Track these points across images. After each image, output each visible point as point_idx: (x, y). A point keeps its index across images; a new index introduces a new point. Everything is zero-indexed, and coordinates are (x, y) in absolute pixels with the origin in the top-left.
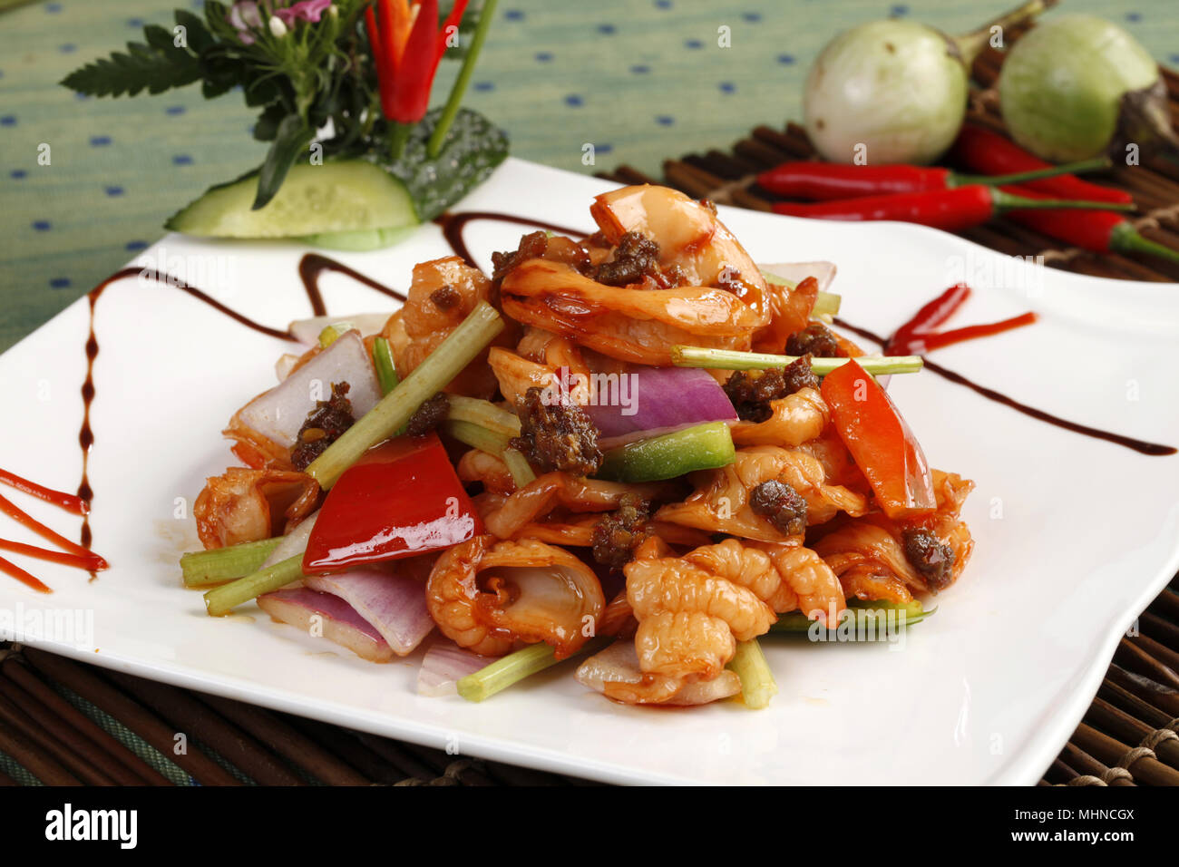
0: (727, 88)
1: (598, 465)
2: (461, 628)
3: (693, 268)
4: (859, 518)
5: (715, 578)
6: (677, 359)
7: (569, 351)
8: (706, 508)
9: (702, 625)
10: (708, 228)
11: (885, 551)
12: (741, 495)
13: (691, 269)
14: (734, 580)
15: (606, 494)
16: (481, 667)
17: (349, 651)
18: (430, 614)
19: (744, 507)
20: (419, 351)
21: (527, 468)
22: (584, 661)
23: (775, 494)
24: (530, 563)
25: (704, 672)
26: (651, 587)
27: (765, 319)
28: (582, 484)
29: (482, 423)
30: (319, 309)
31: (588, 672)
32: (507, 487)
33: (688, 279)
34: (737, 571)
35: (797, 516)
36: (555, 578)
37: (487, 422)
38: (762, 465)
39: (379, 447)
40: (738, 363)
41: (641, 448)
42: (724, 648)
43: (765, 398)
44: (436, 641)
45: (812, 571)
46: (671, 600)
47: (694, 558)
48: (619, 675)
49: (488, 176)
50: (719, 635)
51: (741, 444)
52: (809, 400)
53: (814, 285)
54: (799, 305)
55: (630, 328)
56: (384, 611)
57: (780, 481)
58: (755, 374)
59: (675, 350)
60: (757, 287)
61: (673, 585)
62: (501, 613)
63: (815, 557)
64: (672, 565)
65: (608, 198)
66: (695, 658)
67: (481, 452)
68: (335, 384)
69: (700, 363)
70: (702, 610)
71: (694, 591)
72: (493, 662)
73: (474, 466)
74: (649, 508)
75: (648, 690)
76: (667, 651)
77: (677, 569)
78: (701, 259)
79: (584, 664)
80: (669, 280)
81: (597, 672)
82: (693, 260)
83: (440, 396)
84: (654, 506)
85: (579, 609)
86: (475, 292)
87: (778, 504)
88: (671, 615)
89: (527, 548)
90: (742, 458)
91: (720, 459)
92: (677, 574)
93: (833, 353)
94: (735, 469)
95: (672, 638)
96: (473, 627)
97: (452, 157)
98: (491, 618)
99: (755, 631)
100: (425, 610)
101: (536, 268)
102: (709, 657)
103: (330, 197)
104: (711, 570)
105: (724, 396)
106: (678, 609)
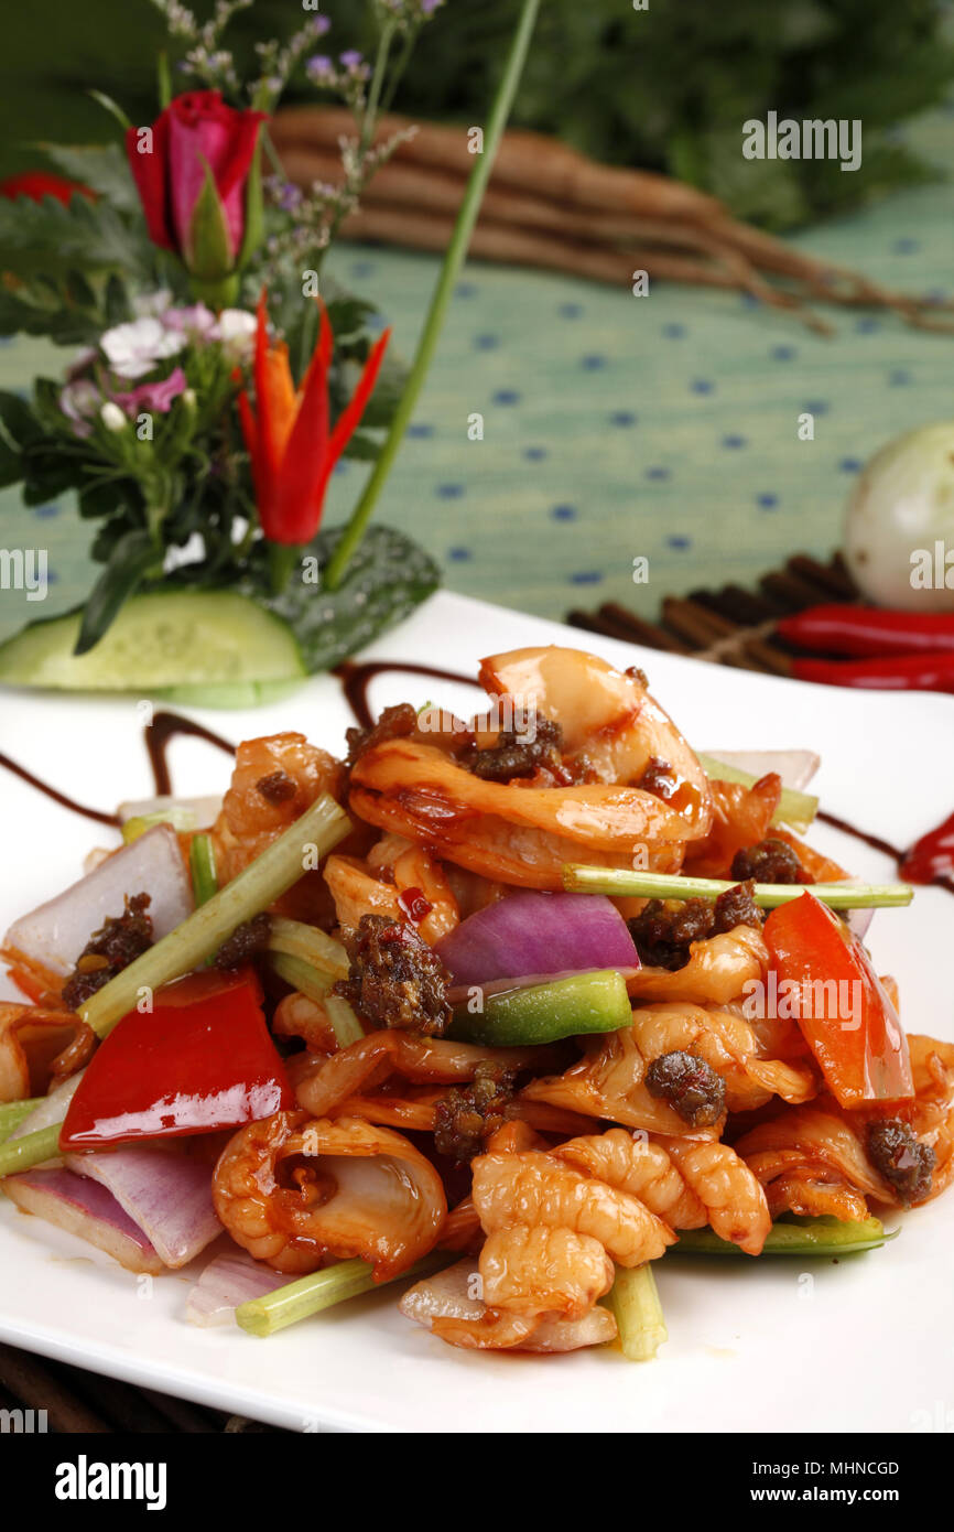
0: (768, 501)
1: (445, 1022)
2: (252, 1234)
3: (608, 759)
4: (800, 1105)
5: (589, 1181)
6: (569, 881)
7: (426, 866)
8: (587, 1087)
9: (566, 1245)
10: (633, 706)
11: (836, 1149)
12: (634, 1070)
13: (606, 763)
14: (617, 1184)
15: (456, 1060)
16: (274, 1287)
17: (110, 1257)
18: (216, 1212)
19: (638, 1086)
20: (243, 856)
21: (353, 1022)
22: (412, 1286)
23: (680, 1070)
24: (347, 1151)
25: (564, 1310)
26: (504, 1190)
27: (701, 830)
28: (426, 1047)
29: (307, 958)
30: (163, 785)
31: (416, 1301)
32: (328, 1046)
33: (599, 773)
34: (621, 1173)
35: (709, 1101)
36: (386, 1172)
37: (312, 957)
38: (668, 1029)
39: (180, 981)
40: (654, 888)
41: (507, 1001)
42: (595, 1277)
43: (684, 939)
44: (221, 1249)
45: (726, 1176)
46: (528, 1210)
47: (564, 1153)
48: (453, 1309)
49: (407, 615)
50: (587, 1261)
51: (641, 999)
52: (743, 944)
53: (776, 784)
54: (755, 811)
55: (513, 837)
56: (153, 1207)
57: (691, 1053)
58: (675, 906)
59: (567, 870)
60: (695, 786)
61: (531, 1190)
62: (306, 1216)
63: (732, 1156)
64: (531, 1162)
65: (497, 664)
66: (552, 1290)
67: (303, 996)
68: (130, 896)
69: (599, 889)
70: (568, 1225)
71: (558, 1198)
72: (294, 1281)
73: (291, 1015)
74: (513, 1082)
75: (490, 1330)
76: (516, 1279)
77: (539, 1169)
78: (619, 746)
79: (412, 1290)
80: (571, 774)
81: (427, 1302)
82: (609, 748)
83: (261, 919)
84: (521, 1081)
85: (413, 1214)
86: (318, 780)
87: (681, 1085)
88: (526, 1230)
89: (346, 1130)
90: (644, 1017)
91: (609, 1020)
92: (538, 1175)
93: (793, 878)
94: (634, 1034)
95: (524, 1262)
96: (268, 1234)
97: (359, 589)
98: (291, 1223)
99: (642, 1254)
100: (210, 1206)
101: (395, 753)
102: (572, 1290)
103: (188, 639)
104: (586, 1171)
105: (625, 934)
106: (536, 1220)
